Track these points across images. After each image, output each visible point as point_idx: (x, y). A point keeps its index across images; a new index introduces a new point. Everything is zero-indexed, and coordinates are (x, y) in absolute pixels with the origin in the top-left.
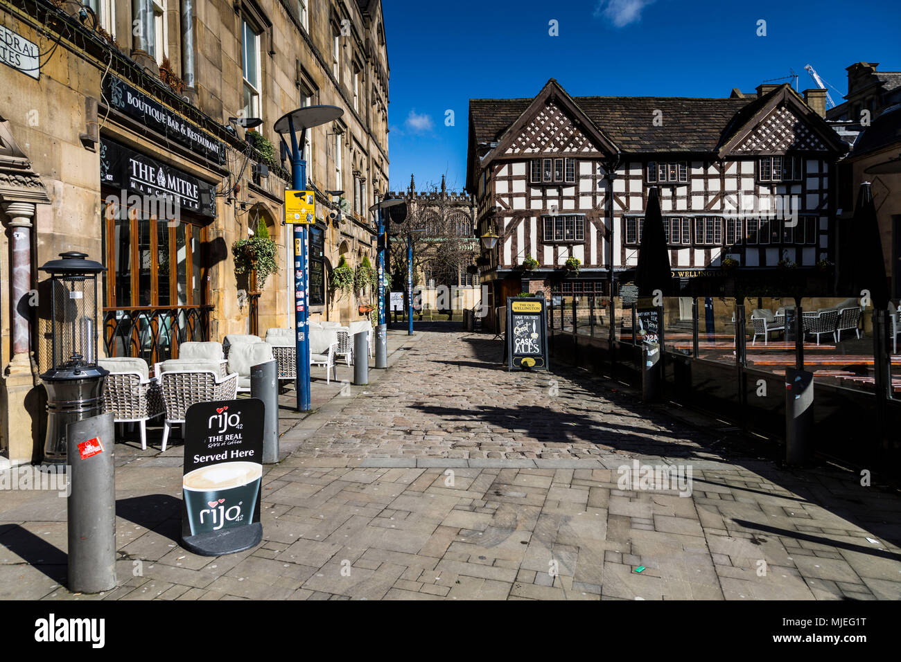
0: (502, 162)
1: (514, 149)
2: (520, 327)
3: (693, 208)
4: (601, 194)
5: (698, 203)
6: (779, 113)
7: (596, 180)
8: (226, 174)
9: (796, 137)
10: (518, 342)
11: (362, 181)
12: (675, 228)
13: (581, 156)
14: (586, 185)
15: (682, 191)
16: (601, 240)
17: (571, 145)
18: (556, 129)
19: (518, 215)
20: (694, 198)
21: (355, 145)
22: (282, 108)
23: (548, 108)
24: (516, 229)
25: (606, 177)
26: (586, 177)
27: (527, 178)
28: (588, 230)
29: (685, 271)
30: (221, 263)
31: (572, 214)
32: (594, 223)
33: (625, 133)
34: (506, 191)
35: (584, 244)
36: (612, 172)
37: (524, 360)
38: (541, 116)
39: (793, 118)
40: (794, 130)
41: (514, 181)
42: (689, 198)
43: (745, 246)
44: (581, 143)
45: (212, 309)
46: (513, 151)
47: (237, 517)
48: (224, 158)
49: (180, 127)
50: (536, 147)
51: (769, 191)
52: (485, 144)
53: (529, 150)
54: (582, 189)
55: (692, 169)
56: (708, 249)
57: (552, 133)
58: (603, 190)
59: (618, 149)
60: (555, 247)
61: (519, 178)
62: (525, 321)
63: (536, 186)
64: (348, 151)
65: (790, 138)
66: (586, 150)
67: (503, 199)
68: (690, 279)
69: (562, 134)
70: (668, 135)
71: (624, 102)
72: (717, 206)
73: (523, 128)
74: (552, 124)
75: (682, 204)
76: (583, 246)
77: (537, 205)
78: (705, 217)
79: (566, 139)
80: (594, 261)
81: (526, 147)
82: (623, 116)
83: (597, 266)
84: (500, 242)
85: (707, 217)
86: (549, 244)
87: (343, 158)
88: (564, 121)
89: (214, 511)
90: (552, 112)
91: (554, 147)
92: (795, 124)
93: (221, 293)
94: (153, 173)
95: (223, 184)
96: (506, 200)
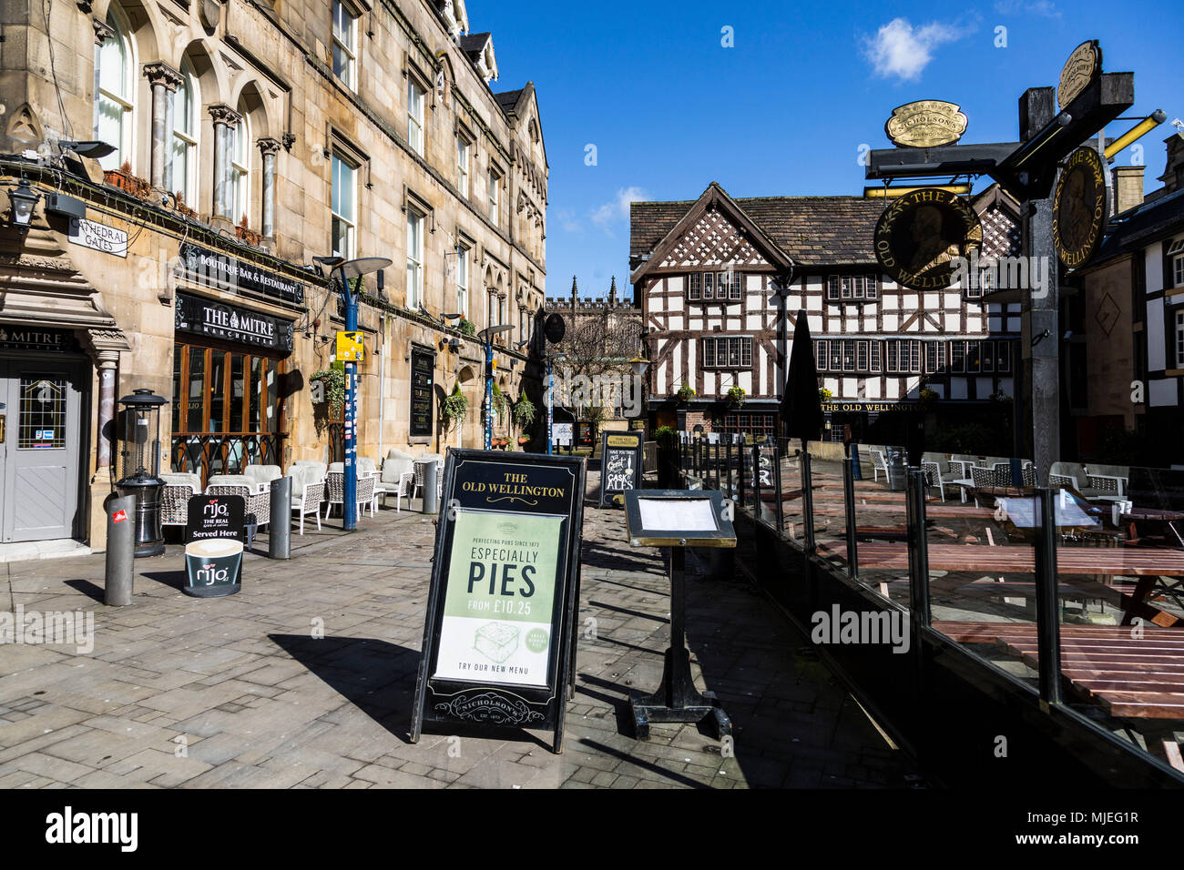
0: (656, 277)
1: (669, 261)
2: (614, 462)
3: (885, 329)
4: (772, 313)
5: (891, 324)
6: (990, 216)
7: (766, 296)
8: (304, 310)
9: (1012, 246)
10: (611, 477)
11: (502, 298)
12: (861, 353)
13: (748, 269)
14: (754, 303)
15: (870, 309)
16: (773, 366)
17: (737, 256)
18: (719, 238)
19: (674, 337)
20: (885, 317)
21: (489, 260)
22: (382, 236)
23: (710, 215)
24: (671, 353)
25: (778, 293)
26: (754, 293)
27: (685, 294)
28: (757, 355)
29: (874, 404)
30: (296, 394)
31: (738, 336)
32: (764, 347)
33: (806, 241)
34: (661, 309)
35: (751, 370)
36: (785, 287)
37: (616, 497)
38: (701, 224)
39: (1008, 222)
40: (1010, 236)
41: (669, 298)
42: (879, 317)
43: (949, 375)
44: (748, 254)
45: (286, 436)
46: (669, 264)
47: (225, 579)
48: (302, 297)
49: (253, 276)
50: (695, 259)
51: (980, 309)
52: (636, 256)
53: (686, 263)
54: (749, 307)
55: (884, 284)
56: (903, 377)
57: (714, 243)
58: (775, 308)
59: (791, 261)
60: (717, 374)
61: (675, 294)
62: (620, 456)
63: (695, 304)
64: (479, 267)
65: (1004, 245)
66: (754, 262)
67: (657, 318)
68: (881, 413)
69: (725, 245)
70: (858, 242)
71: (813, 203)
72: (914, 327)
73: (680, 238)
74: (714, 233)
75: (870, 325)
76: (750, 373)
77: (696, 325)
78: (899, 339)
79: (730, 250)
80: (763, 391)
81: (683, 259)
82: (808, 220)
83: (768, 397)
84: (653, 368)
85: (901, 340)
86: (709, 370)
87: (470, 276)
88: (728, 230)
89: (207, 572)
90: (714, 220)
91: (717, 259)
92: (1011, 229)
93: (295, 423)
94: (226, 317)
95: (302, 320)
96: (660, 320)
